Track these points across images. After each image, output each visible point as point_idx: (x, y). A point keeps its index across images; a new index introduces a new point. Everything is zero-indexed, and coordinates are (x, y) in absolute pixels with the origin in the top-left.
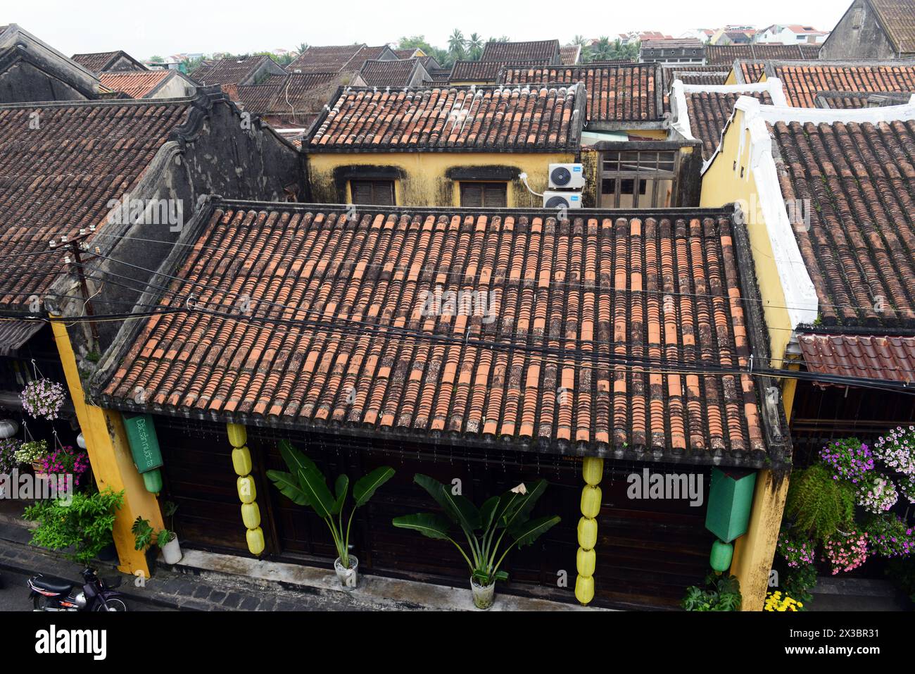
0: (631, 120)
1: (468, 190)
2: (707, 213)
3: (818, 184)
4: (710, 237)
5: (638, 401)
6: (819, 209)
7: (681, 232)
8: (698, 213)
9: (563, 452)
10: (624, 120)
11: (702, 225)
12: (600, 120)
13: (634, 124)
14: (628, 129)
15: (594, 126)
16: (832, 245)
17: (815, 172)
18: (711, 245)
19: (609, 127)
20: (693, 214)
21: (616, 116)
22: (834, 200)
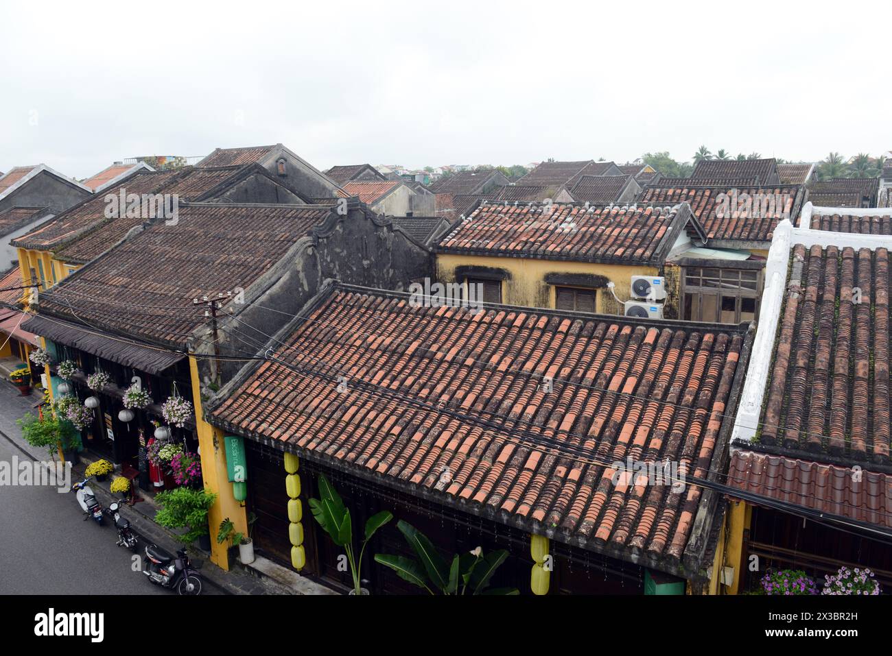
0: (756, 239)
1: (564, 295)
2: (722, 329)
3: (826, 308)
4: (718, 352)
5: (586, 490)
6: (816, 333)
7: (691, 344)
8: (713, 328)
9: (505, 522)
10: (747, 239)
11: (715, 340)
12: (723, 238)
13: (755, 243)
14: (749, 248)
15: (714, 244)
16: (809, 368)
17: (829, 296)
18: (717, 360)
19: (729, 245)
20: (709, 328)
21: (740, 235)
22: (835, 325)
